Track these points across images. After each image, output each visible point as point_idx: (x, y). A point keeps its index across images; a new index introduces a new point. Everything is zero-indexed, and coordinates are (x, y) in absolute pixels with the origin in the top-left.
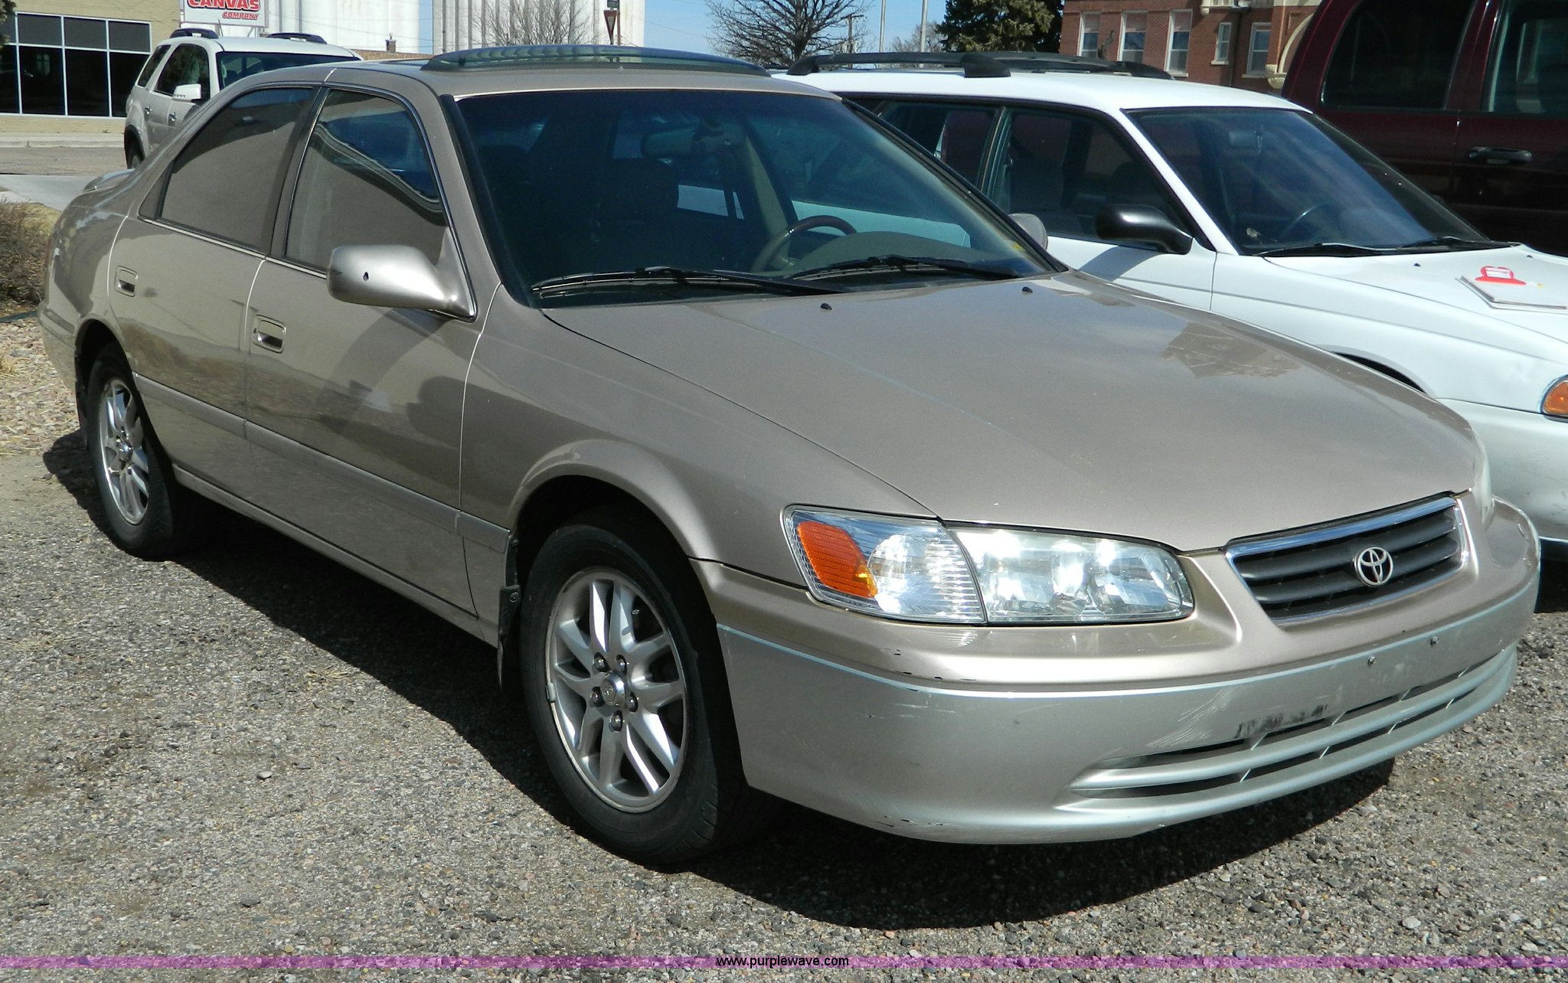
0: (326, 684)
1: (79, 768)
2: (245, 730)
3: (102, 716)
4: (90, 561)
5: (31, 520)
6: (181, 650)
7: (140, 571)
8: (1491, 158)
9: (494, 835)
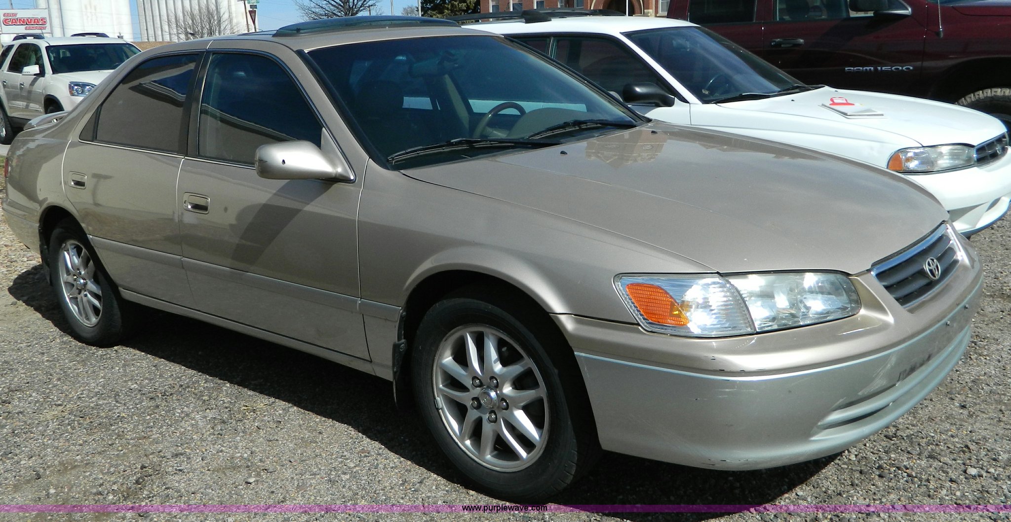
0: (259, 413)
1: (123, 496)
2: (221, 451)
3: (122, 456)
4: (65, 353)
5: (14, 332)
6: (152, 403)
7: (101, 356)
8: (784, 44)
9: (417, 499)
